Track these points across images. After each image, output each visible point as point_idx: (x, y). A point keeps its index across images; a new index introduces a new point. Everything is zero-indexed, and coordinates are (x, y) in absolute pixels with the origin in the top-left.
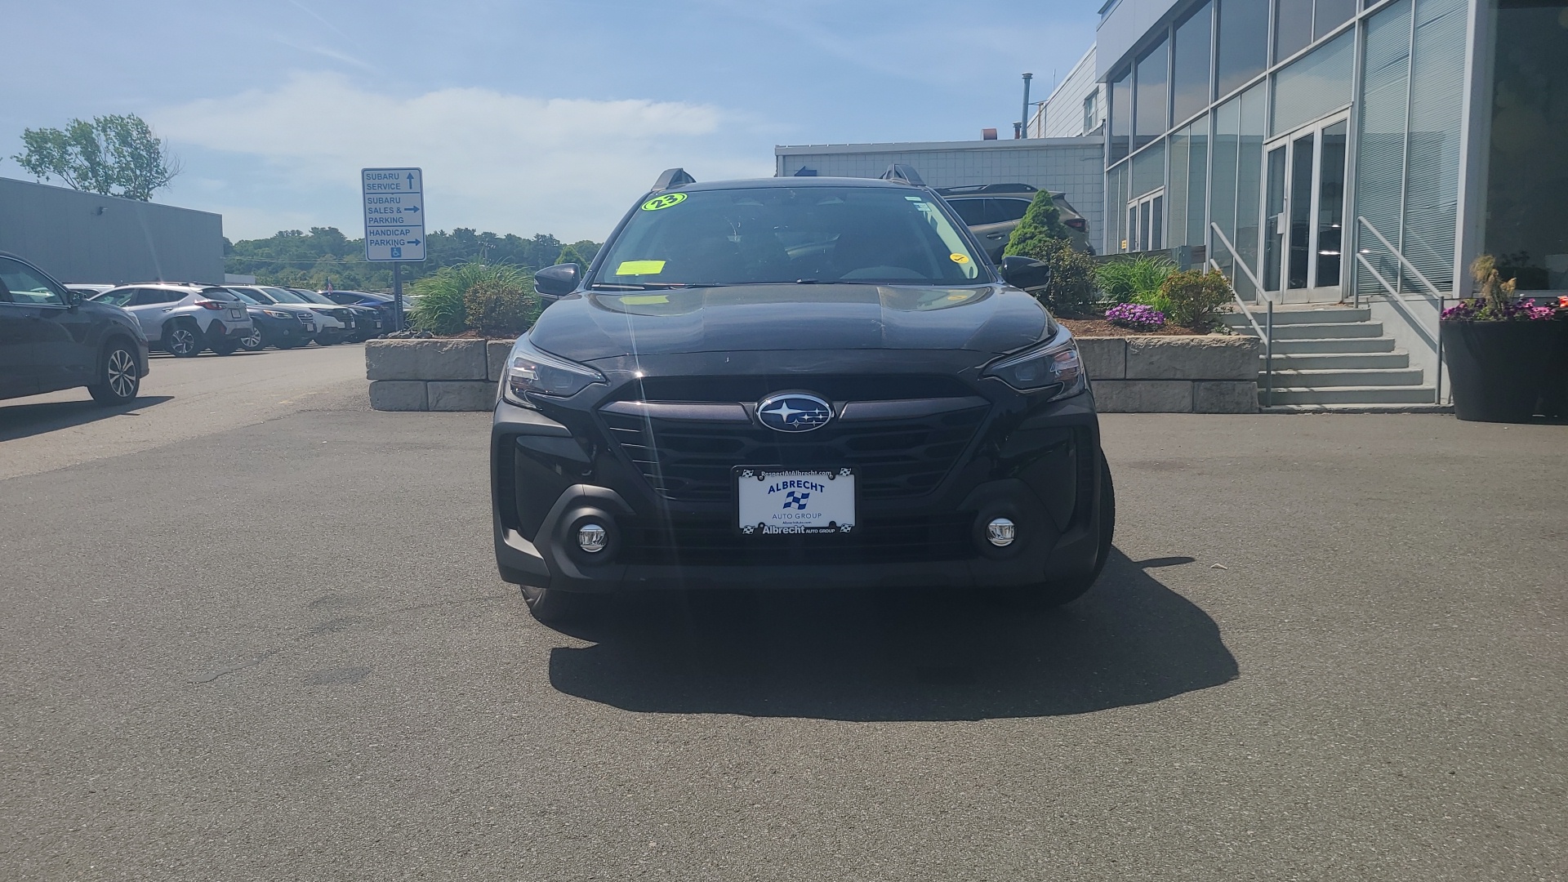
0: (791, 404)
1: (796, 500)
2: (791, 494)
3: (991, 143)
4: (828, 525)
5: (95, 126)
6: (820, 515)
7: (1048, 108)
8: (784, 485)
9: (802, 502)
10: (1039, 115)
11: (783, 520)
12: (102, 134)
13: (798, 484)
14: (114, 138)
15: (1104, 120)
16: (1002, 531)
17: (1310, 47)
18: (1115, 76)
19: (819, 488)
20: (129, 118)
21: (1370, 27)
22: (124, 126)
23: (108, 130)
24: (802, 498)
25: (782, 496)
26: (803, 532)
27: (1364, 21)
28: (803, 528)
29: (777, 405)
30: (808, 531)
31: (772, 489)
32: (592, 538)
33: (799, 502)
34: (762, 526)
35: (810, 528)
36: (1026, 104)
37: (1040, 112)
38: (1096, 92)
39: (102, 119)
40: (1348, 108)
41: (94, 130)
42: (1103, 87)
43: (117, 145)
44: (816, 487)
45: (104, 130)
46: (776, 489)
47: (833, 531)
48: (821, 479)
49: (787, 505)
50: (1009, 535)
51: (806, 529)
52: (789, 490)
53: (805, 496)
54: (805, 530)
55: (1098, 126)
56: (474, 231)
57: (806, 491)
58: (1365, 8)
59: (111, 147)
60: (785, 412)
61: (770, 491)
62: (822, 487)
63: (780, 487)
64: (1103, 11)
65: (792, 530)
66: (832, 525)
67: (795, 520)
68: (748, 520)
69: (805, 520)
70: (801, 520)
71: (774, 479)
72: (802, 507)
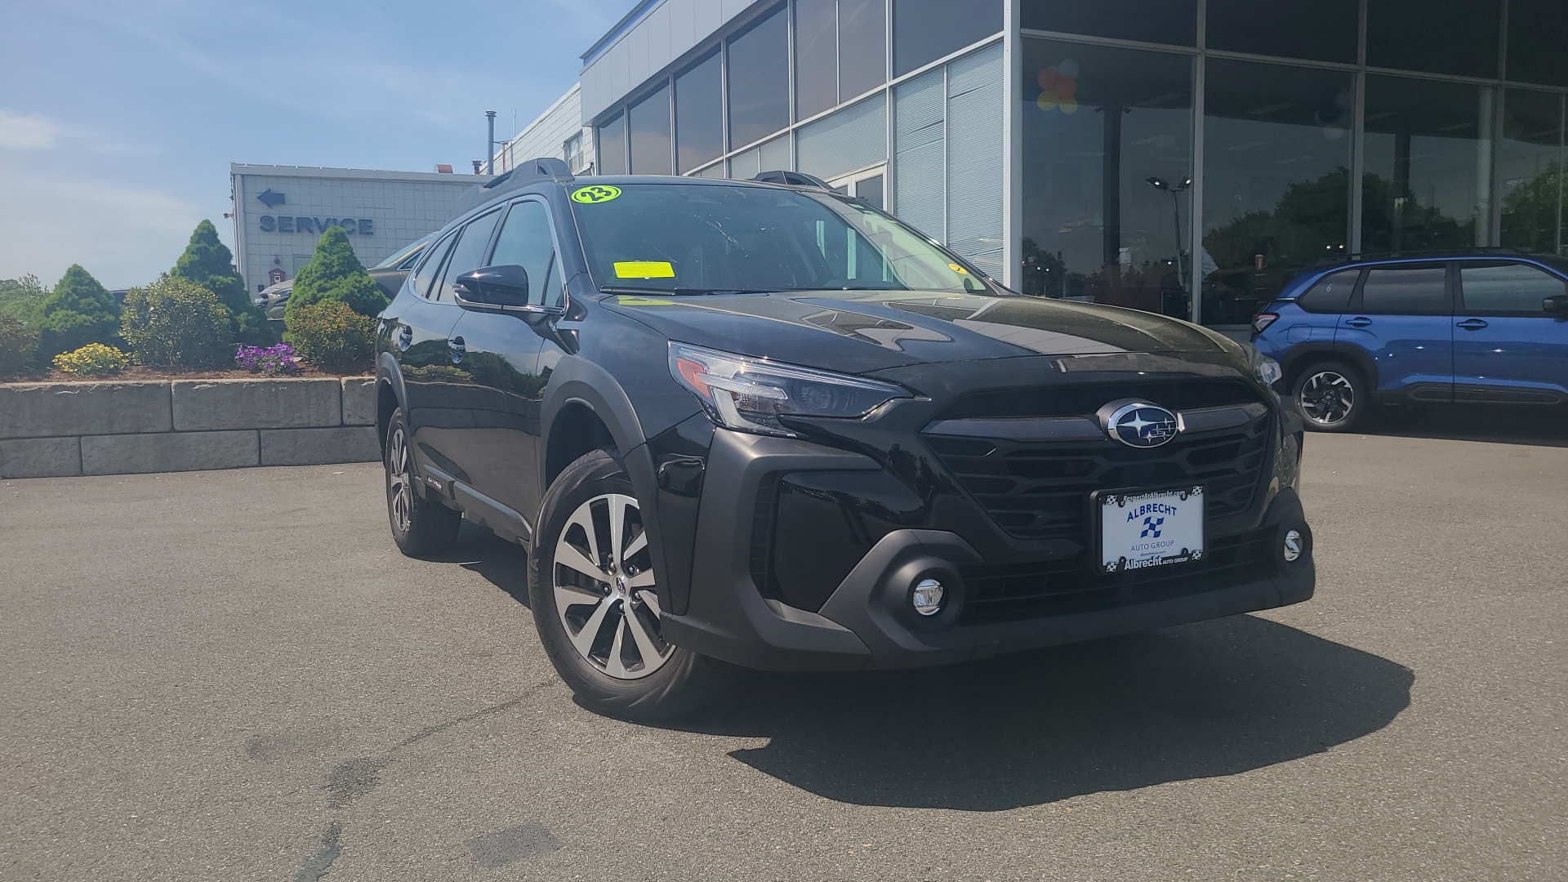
0: (1143, 414)
1: (1152, 527)
2: (1148, 520)
3: (445, 177)
4: (1180, 553)
6: (1172, 542)
7: (515, 149)
8: (1141, 510)
10: (504, 154)
11: (1141, 552)
13: (1154, 508)
15: (592, 164)
16: (1293, 544)
17: (837, 108)
18: (602, 122)
19: (1172, 510)
21: (899, 95)
24: (1158, 524)
25: (1139, 524)
26: (1160, 564)
27: (894, 88)
28: (1160, 559)
29: (1130, 417)
30: (1165, 562)
31: (1130, 517)
32: (927, 598)
34: (1122, 561)
35: (1164, 559)
36: (491, 142)
37: (505, 151)
38: (580, 133)
40: (883, 165)
42: (588, 134)
44: (1169, 510)
46: (1134, 516)
47: (1186, 559)
48: (1170, 499)
49: (1144, 534)
50: (1296, 548)
52: (1146, 515)
53: (1160, 521)
54: (1162, 562)
55: (584, 169)
57: (1159, 515)
58: (894, 78)
60: (1138, 424)
61: (1129, 518)
62: (1175, 509)
63: (1138, 513)
64: (586, 57)
65: (1151, 563)
66: (1185, 553)
67: (1151, 550)
68: (1110, 555)
69: (1161, 549)
70: (1155, 550)
71: (1133, 504)
72: (1157, 534)
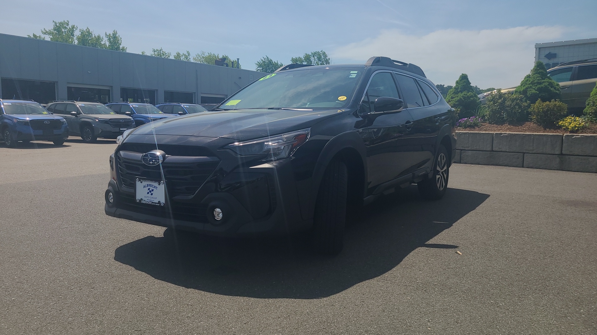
0: (151, 155)
2: (149, 189)
4: (158, 202)
5: (311, 55)
6: (156, 198)
9: (152, 192)
11: (147, 198)
12: (313, 58)
13: (151, 186)
14: (316, 59)
16: (218, 213)
19: (156, 188)
20: (321, 52)
22: (319, 55)
23: (315, 56)
25: (146, 190)
29: (147, 155)
31: (144, 187)
32: (110, 197)
33: (150, 192)
34: (142, 200)
35: (153, 203)
39: (313, 53)
41: (311, 57)
43: (317, 61)
45: (314, 56)
47: (159, 205)
48: (157, 184)
50: (221, 215)
51: (152, 203)
52: (149, 187)
53: (153, 190)
56: (444, 85)
57: (153, 189)
59: (315, 62)
60: (149, 158)
62: (157, 187)
63: (146, 186)
65: (149, 203)
66: (159, 202)
67: (150, 199)
68: (138, 197)
69: (153, 199)
70: (151, 199)
71: (145, 183)
72: (152, 194)
